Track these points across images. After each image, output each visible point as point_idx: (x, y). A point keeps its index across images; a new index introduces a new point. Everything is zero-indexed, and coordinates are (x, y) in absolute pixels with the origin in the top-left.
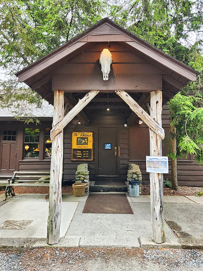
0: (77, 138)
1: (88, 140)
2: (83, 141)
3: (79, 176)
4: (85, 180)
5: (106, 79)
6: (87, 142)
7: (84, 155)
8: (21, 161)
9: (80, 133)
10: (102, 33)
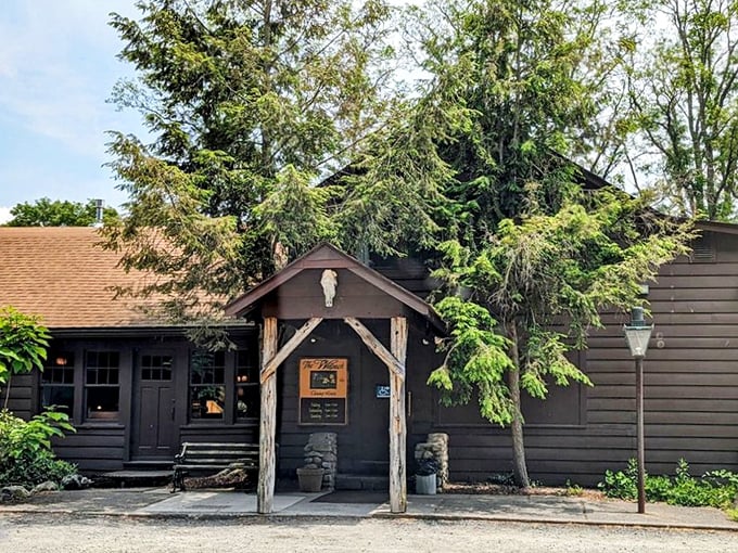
0: (312, 372)
1: (335, 378)
2: (326, 381)
3: (311, 454)
4: (324, 464)
5: (329, 305)
6: (333, 381)
7: (329, 413)
8: (185, 426)
9: (319, 361)
10: (320, 258)
